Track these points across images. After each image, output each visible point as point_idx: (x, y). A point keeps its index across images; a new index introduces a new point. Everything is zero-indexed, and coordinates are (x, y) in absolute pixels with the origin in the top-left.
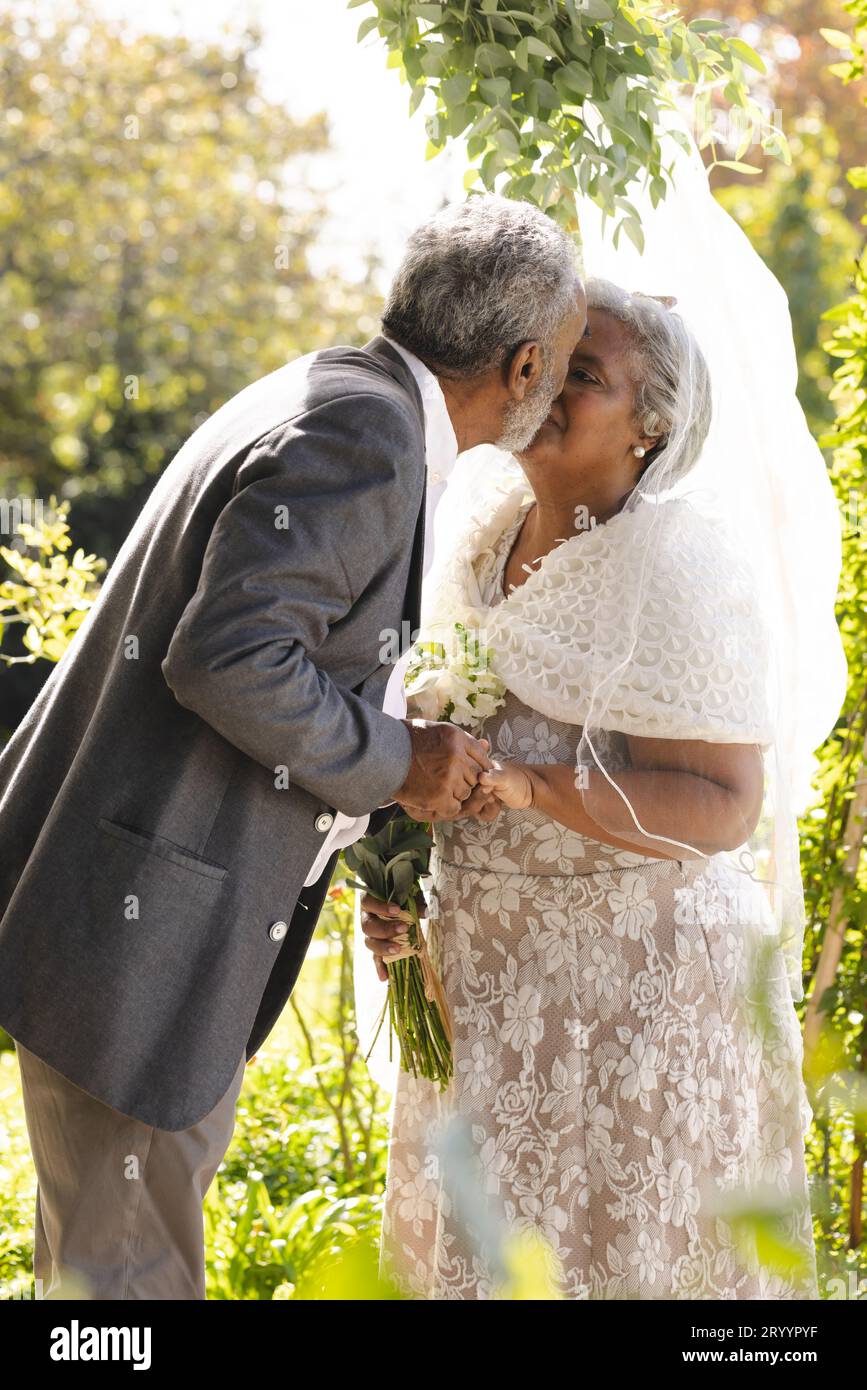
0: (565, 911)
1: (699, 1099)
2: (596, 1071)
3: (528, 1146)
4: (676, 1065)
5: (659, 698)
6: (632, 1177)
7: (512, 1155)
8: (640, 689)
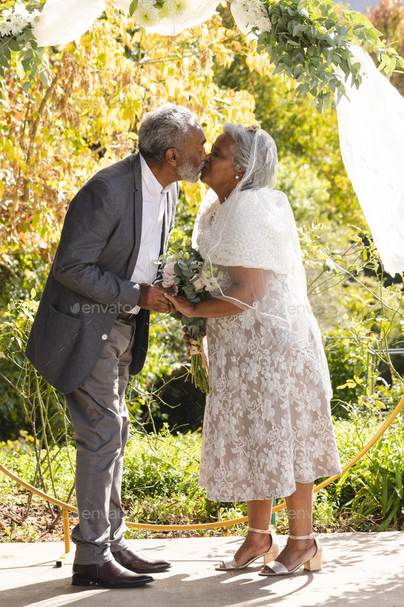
0: (227, 322)
1: (272, 379)
2: (240, 372)
3: (225, 398)
4: (263, 369)
5: (230, 253)
6: (253, 405)
7: (221, 401)
8: (226, 251)
